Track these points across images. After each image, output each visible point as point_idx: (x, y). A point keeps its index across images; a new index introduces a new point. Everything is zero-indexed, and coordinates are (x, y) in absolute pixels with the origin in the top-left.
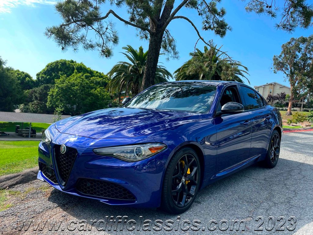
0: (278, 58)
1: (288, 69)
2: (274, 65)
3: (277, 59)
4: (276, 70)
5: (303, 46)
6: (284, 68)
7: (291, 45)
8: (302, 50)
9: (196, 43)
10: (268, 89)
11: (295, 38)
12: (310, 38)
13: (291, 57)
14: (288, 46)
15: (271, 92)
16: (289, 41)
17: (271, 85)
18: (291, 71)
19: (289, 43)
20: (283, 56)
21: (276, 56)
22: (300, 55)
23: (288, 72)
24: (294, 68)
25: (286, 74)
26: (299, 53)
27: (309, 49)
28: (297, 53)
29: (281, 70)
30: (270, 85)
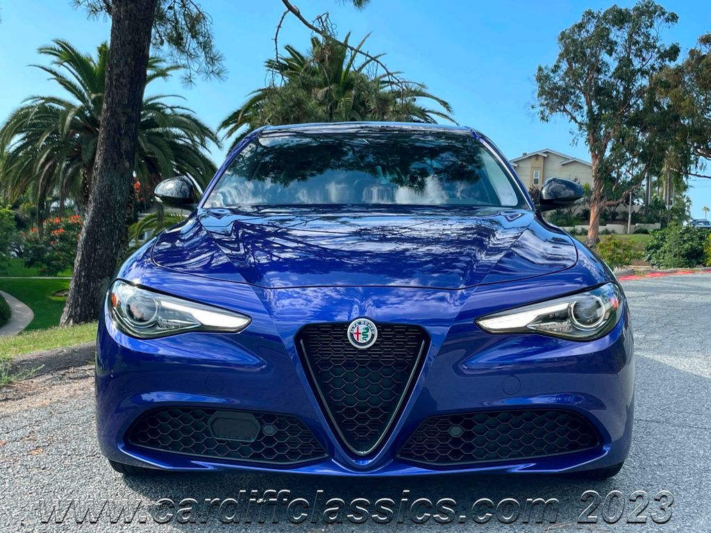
0: (552, 75)
1: (581, 108)
2: (540, 95)
3: (547, 77)
4: (547, 112)
5: (619, 35)
6: (571, 104)
7: (585, 34)
8: (619, 49)
9: (279, 26)
10: (528, 172)
11: (595, 11)
12: (637, 9)
13: (588, 69)
14: (576, 37)
15: (536, 181)
16: (580, 21)
17: (537, 159)
18: (590, 111)
19: (580, 26)
20: (564, 66)
21: (543, 67)
22: (612, 62)
23: (582, 116)
24: (598, 102)
25: (576, 122)
26: (611, 55)
27: (638, 42)
28: (604, 57)
29: (560, 110)
30: (534, 159)
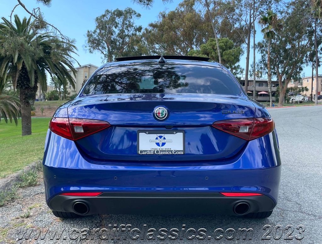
0: (93, 34)
1: (105, 48)
2: (89, 42)
3: (91, 35)
4: (92, 49)
5: (119, 20)
6: (101, 46)
7: (106, 19)
8: (119, 26)
9: (13, 11)
10: (83, 73)
11: (110, 10)
12: (125, 11)
13: (107, 33)
14: (102, 20)
15: (86, 77)
16: (104, 14)
17: (86, 68)
18: (109, 50)
19: (104, 16)
20: (98, 31)
21: (90, 31)
22: (117, 31)
23: (106, 52)
24: (112, 47)
25: (103, 54)
26: (116, 28)
27: (126, 24)
28: (114, 28)
29: (97, 49)
30: (85, 68)
